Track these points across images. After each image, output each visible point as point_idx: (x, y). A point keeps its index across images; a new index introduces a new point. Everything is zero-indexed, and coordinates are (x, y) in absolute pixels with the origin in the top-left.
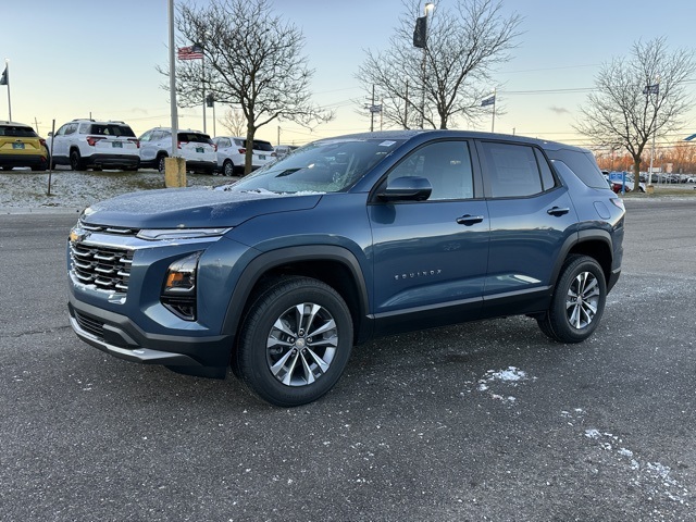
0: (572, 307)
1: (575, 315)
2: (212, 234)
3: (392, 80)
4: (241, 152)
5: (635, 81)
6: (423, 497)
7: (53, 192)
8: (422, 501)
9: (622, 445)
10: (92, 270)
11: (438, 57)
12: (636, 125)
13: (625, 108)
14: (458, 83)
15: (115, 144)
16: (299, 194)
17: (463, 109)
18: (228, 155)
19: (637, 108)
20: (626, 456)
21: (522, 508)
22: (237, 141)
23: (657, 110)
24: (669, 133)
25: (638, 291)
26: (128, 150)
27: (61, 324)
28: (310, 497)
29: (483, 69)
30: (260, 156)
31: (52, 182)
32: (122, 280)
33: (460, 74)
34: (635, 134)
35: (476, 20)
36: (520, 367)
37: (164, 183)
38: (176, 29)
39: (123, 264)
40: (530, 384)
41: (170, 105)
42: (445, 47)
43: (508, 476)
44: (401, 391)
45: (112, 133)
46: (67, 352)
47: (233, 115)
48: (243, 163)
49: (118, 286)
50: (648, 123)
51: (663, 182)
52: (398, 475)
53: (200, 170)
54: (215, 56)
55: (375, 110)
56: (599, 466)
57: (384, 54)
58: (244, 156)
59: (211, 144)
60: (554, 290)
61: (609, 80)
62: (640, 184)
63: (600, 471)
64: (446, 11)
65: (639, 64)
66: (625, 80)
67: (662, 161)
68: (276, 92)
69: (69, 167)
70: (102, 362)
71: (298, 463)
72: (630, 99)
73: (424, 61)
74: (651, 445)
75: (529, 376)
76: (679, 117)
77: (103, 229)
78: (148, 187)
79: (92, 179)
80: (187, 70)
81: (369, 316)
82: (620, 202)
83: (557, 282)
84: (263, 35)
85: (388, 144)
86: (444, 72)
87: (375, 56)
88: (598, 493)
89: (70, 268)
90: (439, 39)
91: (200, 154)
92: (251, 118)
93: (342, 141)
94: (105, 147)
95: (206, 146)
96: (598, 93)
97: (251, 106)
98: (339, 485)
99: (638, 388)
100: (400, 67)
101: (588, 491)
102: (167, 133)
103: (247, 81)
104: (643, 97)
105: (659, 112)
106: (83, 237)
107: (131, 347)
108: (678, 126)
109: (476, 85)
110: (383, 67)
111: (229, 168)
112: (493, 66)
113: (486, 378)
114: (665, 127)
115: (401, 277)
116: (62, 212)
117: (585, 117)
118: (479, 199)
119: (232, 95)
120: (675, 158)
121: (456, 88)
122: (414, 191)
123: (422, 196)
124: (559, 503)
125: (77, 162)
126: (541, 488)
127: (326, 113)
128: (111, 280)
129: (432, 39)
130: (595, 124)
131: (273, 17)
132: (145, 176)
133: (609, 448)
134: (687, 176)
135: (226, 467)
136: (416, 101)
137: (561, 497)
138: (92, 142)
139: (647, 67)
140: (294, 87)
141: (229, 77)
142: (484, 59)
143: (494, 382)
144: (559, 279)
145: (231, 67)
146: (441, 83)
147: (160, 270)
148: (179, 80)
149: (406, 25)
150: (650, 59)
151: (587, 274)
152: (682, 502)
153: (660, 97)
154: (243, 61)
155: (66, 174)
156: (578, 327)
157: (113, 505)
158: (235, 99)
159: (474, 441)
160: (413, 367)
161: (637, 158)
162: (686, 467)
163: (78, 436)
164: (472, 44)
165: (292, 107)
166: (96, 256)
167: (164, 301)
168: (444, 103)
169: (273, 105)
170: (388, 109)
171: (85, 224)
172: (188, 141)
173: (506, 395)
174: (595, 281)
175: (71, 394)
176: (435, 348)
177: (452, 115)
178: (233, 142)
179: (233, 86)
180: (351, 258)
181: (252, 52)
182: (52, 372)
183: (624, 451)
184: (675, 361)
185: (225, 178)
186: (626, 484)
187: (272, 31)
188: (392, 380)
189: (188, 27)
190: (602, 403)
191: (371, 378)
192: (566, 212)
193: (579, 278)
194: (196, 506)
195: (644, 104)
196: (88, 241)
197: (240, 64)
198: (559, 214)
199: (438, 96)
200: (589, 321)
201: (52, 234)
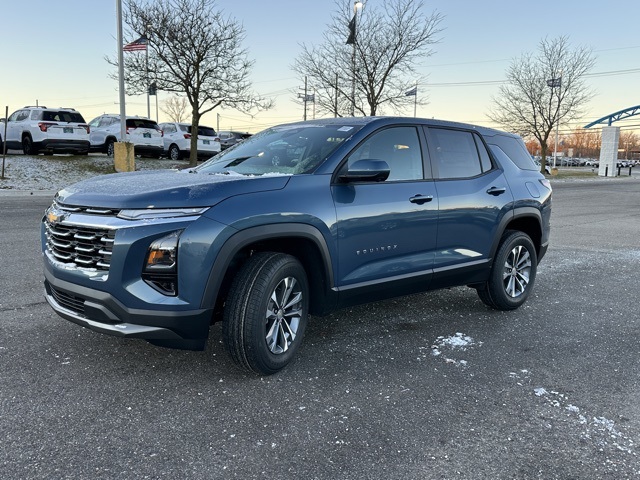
0: (509, 277)
1: (511, 285)
2: (190, 214)
3: (325, 72)
4: (186, 137)
5: (541, 74)
6: (399, 455)
7: (6, 175)
8: (399, 460)
9: (569, 402)
10: (72, 249)
11: (368, 52)
12: (542, 114)
13: (532, 99)
14: (386, 75)
15: (66, 130)
16: (265, 175)
17: (390, 99)
18: (174, 140)
19: (543, 99)
20: (574, 412)
21: (490, 463)
22: (183, 127)
23: (560, 102)
24: (571, 121)
25: (557, 263)
26: (78, 135)
27: (30, 302)
28: (295, 459)
29: (408, 63)
30: (205, 142)
31: (6, 166)
32: (103, 259)
33: (387, 67)
34: (542, 122)
35: (400, 17)
36: (466, 333)
37: (114, 167)
38: (123, 22)
39: (104, 243)
40: (477, 349)
41: (118, 93)
42: (373, 42)
43: (472, 434)
44: (362, 358)
45: (62, 120)
46: (41, 328)
47: (174, 102)
48: (189, 147)
49: (98, 264)
50: (553, 112)
51: (565, 165)
52: (373, 436)
53: (147, 153)
54: (161, 48)
55: (307, 99)
56: (552, 422)
57: (317, 48)
58: (189, 141)
59: (157, 129)
60: (493, 262)
61: (519, 73)
62: (547, 167)
63: (553, 426)
64: (373, 10)
65: (545, 59)
66: (533, 74)
67: (564, 146)
68: (218, 81)
69: (21, 152)
70: (76, 337)
71: (278, 428)
72: (537, 90)
73: (354, 55)
74: (594, 401)
75: (476, 342)
76: (579, 107)
77: (82, 210)
78: (98, 170)
79: (45, 163)
80: (134, 60)
81: (334, 289)
82: (547, 183)
83: (495, 254)
84: (206, 29)
85: (347, 129)
86: (372, 65)
87: (310, 50)
88: (555, 446)
89: (45, 248)
90: (368, 34)
91: (148, 139)
92: (196, 105)
93: (301, 126)
94: (56, 133)
95: (153, 131)
96: (509, 85)
97: (196, 95)
98: (320, 448)
99: (573, 350)
100: (332, 60)
101: (547, 445)
102: (115, 120)
103: (191, 70)
104: (549, 89)
105: (563, 102)
106: (62, 218)
107: (113, 322)
108: (579, 115)
109: (401, 77)
110: (317, 60)
111: (174, 153)
112: (417, 60)
113: (437, 344)
114: (567, 116)
115: (362, 252)
116: (16, 195)
117: (497, 106)
118: (428, 180)
119: (178, 83)
120: (575, 143)
121: (384, 80)
122: (375, 172)
123: (382, 177)
124: (522, 456)
125: (30, 147)
126: (503, 444)
127: (266, 101)
128: (92, 259)
129: (362, 35)
130: (506, 112)
131: (215, 12)
132: (95, 160)
133: (558, 404)
134: (585, 160)
135: (212, 434)
136: (348, 91)
137: (523, 451)
138: (44, 128)
139: (552, 61)
140: (235, 77)
141: (174, 67)
142: (408, 53)
143: (446, 347)
144: (497, 253)
145: (176, 58)
146: (370, 75)
147: (141, 248)
148: (126, 70)
149: (337, 22)
150: (554, 56)
151: (520, 247)
152: (629, 452)
153: (563, 90)
154: (188, 53)
155: (19, 159)
156: (514, 295)
157: (109, 473)
158: (180, 88)
159: (436, 402)
160: (370, 336)
161: (543, 143)
162: (628, 420)
163: (64, 408)
164: (397, 40)
165: (234, 95)
166: (76, 236)
167: (145, 277)
168: (373, 92)
169: (215, 93)
170: (322, 99)
171: (63, 205)
172: (135, 127)
173: (458, 359)
174: (527, 254)
175: (50, 368)
176: (388, 317)
177: (380, 105)
178: (178, 128)
179: (178, 76)
180: (318, 235)
181: (196, 44)
182: (29, 348)
183: (572, 407)
184: (601, 324)
185: (171, 162)
186: (578, 437)
187: (215, 25)
188: (352, 347)
189: (135, 20)
190: (543, 364)
191: (334, 346)
192: (503, 192)
193: (514, 251)
194: (189, 472)
195: (549, 95)
196: (67, 222)
197: (183, 54)
198: (496, 193)
199: (368, 87)
200: (523, 290)
201: (9, 215)
